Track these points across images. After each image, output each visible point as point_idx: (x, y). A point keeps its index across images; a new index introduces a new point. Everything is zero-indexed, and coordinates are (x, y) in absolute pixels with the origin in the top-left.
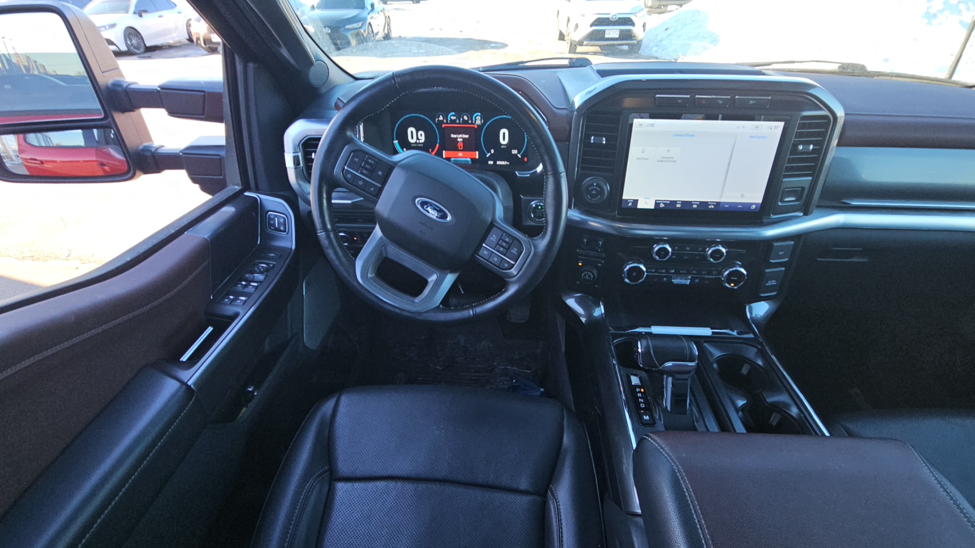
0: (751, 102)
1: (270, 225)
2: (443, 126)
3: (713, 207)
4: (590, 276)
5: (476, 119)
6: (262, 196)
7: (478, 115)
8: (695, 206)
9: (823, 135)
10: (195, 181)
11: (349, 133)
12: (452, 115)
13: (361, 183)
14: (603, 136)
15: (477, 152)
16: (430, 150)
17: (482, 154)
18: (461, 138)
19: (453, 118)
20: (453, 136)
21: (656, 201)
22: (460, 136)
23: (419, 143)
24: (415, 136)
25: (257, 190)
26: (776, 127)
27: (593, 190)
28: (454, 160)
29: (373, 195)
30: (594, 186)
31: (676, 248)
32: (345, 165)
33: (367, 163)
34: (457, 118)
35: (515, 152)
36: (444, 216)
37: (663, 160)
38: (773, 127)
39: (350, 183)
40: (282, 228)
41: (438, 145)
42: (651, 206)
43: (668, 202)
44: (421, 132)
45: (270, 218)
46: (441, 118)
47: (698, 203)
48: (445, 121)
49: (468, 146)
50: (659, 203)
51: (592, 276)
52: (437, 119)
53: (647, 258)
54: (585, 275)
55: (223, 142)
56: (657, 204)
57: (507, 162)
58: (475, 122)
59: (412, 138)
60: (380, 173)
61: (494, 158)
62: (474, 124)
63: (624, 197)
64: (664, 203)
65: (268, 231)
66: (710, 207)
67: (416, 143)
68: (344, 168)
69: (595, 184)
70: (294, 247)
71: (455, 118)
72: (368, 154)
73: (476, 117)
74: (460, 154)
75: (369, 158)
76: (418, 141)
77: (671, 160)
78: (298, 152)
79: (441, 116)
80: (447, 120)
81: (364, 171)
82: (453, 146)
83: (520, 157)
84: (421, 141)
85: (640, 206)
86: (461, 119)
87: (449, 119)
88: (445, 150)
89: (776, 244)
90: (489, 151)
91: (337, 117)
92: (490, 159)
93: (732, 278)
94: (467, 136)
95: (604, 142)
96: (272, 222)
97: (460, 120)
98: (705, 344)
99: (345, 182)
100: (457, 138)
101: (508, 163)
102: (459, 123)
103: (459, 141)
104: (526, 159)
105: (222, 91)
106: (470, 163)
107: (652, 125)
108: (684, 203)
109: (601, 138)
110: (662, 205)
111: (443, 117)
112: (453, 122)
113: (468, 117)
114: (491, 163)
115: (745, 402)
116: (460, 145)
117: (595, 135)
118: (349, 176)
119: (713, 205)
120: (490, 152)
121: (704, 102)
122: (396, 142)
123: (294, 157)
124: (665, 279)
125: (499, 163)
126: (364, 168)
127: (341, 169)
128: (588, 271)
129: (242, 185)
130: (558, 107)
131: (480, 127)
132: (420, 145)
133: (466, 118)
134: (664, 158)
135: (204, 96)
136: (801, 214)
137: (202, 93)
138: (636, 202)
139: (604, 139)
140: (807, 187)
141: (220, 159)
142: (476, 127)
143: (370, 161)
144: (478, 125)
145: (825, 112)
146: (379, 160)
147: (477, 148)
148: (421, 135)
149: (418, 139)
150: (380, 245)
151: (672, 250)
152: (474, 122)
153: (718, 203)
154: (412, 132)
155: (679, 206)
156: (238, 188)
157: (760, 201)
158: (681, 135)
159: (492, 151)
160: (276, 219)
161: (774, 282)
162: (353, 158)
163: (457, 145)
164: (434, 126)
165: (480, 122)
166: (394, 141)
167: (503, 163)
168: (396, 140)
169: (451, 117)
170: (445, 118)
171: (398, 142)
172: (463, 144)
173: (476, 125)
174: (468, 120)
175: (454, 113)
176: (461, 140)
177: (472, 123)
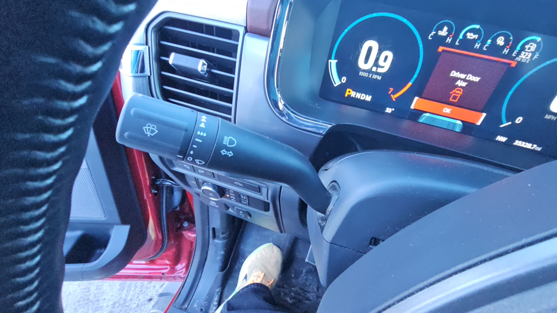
2: (441, 49)
5: (523, 49)
7: (534, 41)
12: (470, 31)
15: (484, 115)
16: (392, 89)
17: (493, 120)
18: (464, 80)
19: (471, 36)
20: (450, 73)
23: (376, 73)
24: (374, 58)
28: (428, 117)
34: (479, 38)
41: (410, 84)
44: (385, 53)
46: (444, 32)
48: (449, 40)
52: (433, 33)
58: (519, 53)
61: (515, 132)
62: (513, 59)
67: (369, 71)
71: (476, 36)
73: (527, 43)
74: (447, 110)
76: (374, 70)
79: (446, 28)
80: (456, 38)
82: (441, 92)
84: (380, 70)
86: (489, 42)
87: (461, 37)
88: (420, 97)
90: (511, 117)
97: (484, 43)
100: (456, 79)
101: (539, 149)
102: (480, 51)
103: (457, 86)
106: (458, 129)
111: (449, 31)
112: (467, 44)
113: (507, 41)
114: (502, 139)
120: (513, 120)
122: (333, 63)
125: (518, 143)
131: (523, 67)
132: (375, 77)
133: (500, 41)
142: (514, 64)
144: (519, 63)
147: (489, 106)
148: (386, 59)
149: (376, 64)
152: (514, 54)
154: (370, 50)
159: (519, 120)
163: (451, 93)
164: (421, 46)
165: (529, 56)
166: (331, 59)
167: (529, 146)
168: (335, 59)
169: (469, 34)
170: (453, 32)
171: (337, 63)
172: (463, 92)
173: (516, 61)
174: (503, 47)
175: (478, 27)
176: (464, 84)
177: (509, 56)
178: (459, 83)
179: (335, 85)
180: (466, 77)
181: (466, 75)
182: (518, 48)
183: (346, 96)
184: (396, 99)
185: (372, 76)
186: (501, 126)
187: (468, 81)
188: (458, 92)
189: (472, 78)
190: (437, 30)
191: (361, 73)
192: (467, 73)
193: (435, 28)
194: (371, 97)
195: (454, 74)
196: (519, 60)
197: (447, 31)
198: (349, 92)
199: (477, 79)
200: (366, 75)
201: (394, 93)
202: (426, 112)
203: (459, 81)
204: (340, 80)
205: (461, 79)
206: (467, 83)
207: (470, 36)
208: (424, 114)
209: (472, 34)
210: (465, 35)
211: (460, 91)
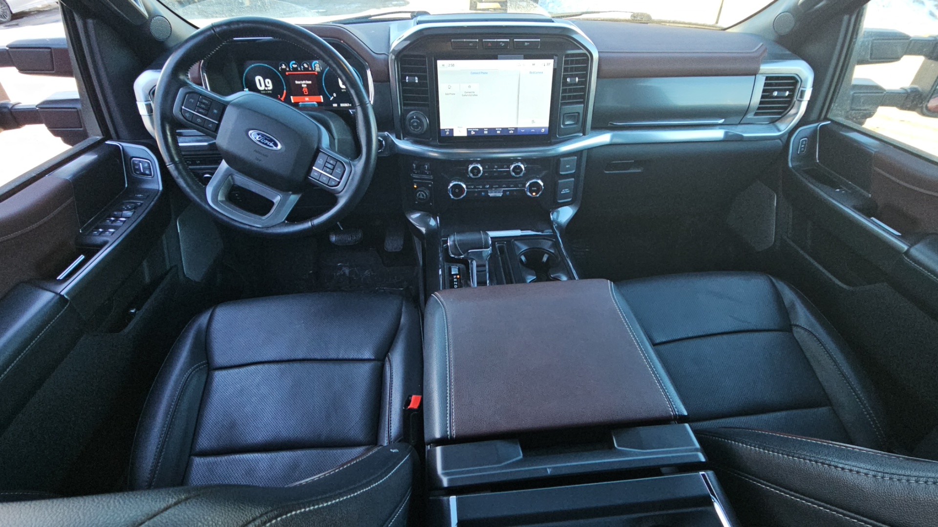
0: (526, 44)
1: (136, 170)
2: (287, 74)
3: (512, 132)
4: (423, 195)
5: (315, 67)
6: (124, 144)
7: (316, 63)
8: (499, 132)
9: (586, 69)
10: (56, 134)
11: (182, 77)
12: (294, 64)
13: (199, 120)
14: (415, 76)
15: (321, 96)
16: (279, 96)
17: (326, 98)
18: (305, 84)
19: (295, 66)
20: (297, 82)
21: (467, 129)
22: (304, 82)
23: (268, 90)
24: (264, 84)
25: (119, 139)
26: (548, 64)
27: (414, 122)
28: (302, 105)
29: (213, 131)
30: (414, 118)
31: (487, 167)
32: (182, 105)
33: (202, 103)
34: (298, 66)
36: (276, 145)
37: (466, 94)
38: (546, 64)
39: (189, 121)
40: (147, 172)
41: (285, 91)
42: (465, 134)
43: (477, 130)
44: (267, 80)
45: (135, 164)
46: (284, 67)
47: (501, 129)
48: (288, 69)
49: (313, 91)
50: (471, 131)
51: (425, 196)
52: (280, 68)
53: (463, 177)
54: (419, 195)
55: (77, 96)
56: (469, 132)
57: (350, 104)
58: (315, 69)
59: (261, 86)
60: (215, 111)
61: (337, 100)
62: (314, 71)
63: (442, 127)
64: (474, 131)
65: (133, 175)
66: (510, 132)
68: (181, 109)
69: (415, 117)
70: (161, 188)
72: (201, 95)
73: (315, 64)
74: (307, 99)
75: (202, 98)
76: (266, 89)
77: (473, 94)
78: (149, 101)
79: (283, 65)
80: (289, 68)
81: (201, 110)
82: (299, 92)
84: (269, 88)
85: (456, 134)
86: (302, 67)
88: (293, 96)
89: (562, 159)
91: (169, 63)
92: (334, 101)
93: (533, 189)
94: (310, 82)
95: (417, 81)
96: (137, 167)
97: (301, 68)
98: (516, 242)
99: (185, 120)
100: (301, 84)
102: (301, 71)
103: (303, 87)
105: (66, 47)
106: (317, 105)
107: (453, 65)
108: (489, 130)
109: (413, 78)
110: (473, 133)
111: (285, 65)
112: (295, 69)
113: (307, 65)
114: (335, 105)
115: (535, 277)
116: (305, 90)
117: (409, 76)
118: (187, 115)
119: (512, 130)
120: (333, 96)
121: (490, 45)
123: (147, 105)
124: (483, 193)
125: (342, 105)
126: (200, 107)
127: (179, 109)
128: (421, 191)
129: (103, 135)
130: (376, 52)
131: (320, 73)
132: (269, 92)
133: (306, 66)
134: (467, 92)
135: (51, 52)
136: (582, 134)
137: (49, 50)
138: (451, 131)
139: (416, 78)
140: (581, 112)
141: (77, 111)
142: (316, 73)
143: (204, 101)
144: (318, 72)
145: (584, 51)
146: (213, 100)
147: (320, 92)
148: (268, 83)
149: (266, 86)
150: (228, 174)
151: (483, 169)
152: (314, 69)
153: (516, 129)
154: (259, 80)
155: (486, 132)
156: (99, 138)
157: (547, 125)
158: (477, 73)
159: (335, 95)
160: (141, 164)
161: (567, 191)
162: (188, 100)
165: (319, 69)
167: (346, 105)
168: (247, 88)
170: (287, 66)
171: (248, 90)
174: (308, 67)
175: (295, 62)
176: (305, 86)
177: (312, 70)
184: (283, 99)
185: (267, 92)
186: (331, 100)
189: (307, 82)
191: (262, 92)
200: (264, 92)
201: (281, 97)
202: (299, 102)
210: (292, 66)
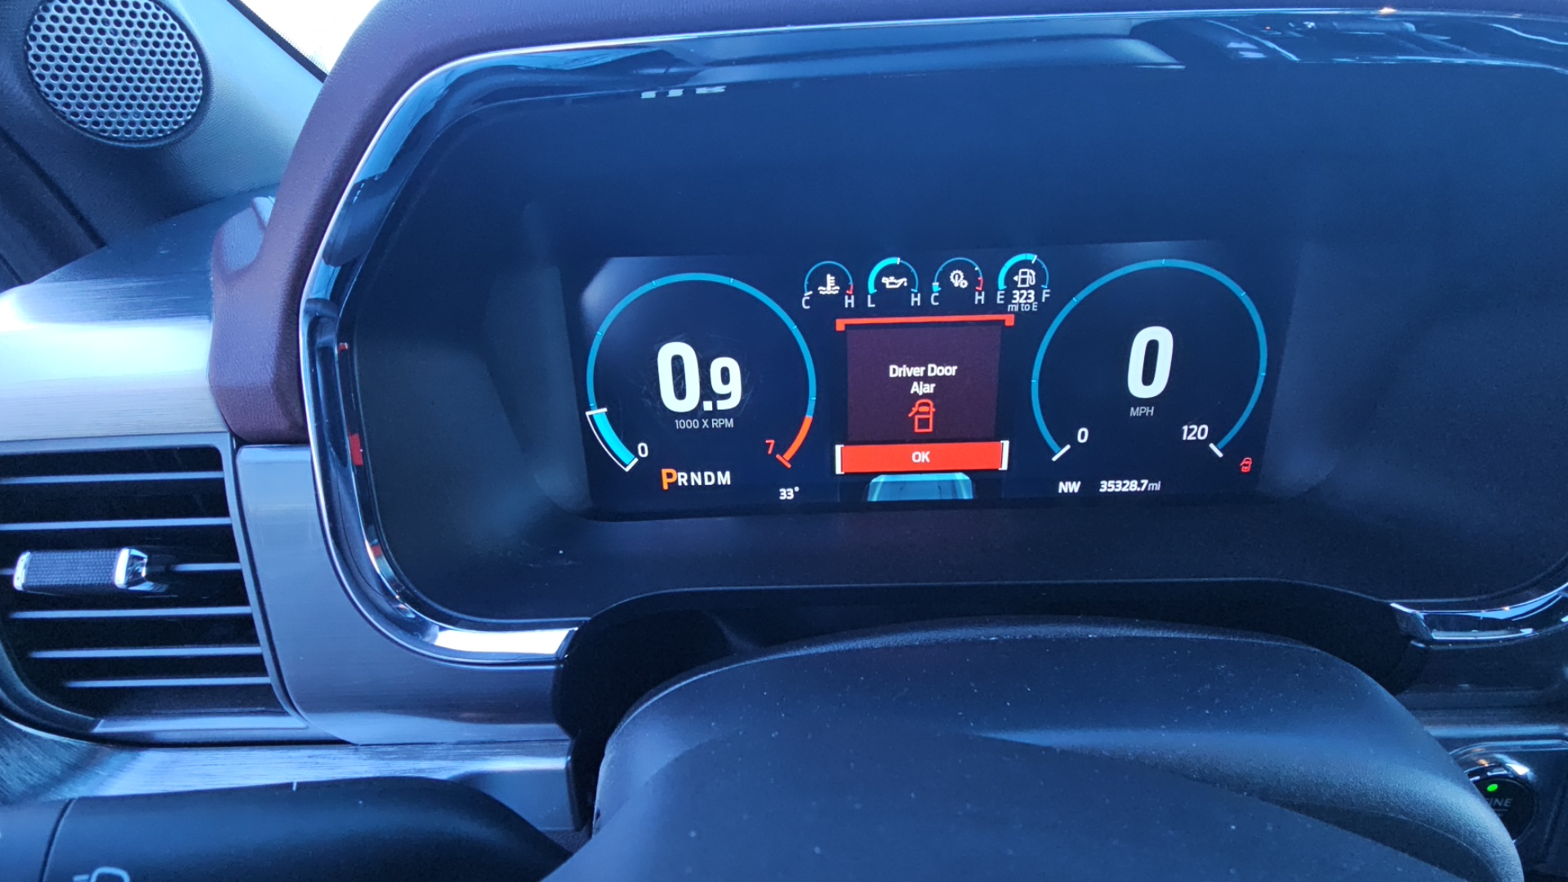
2: (840, 324)
5: (1011, 285)
7: (1026, 264)
12: (888, 271)
15: (1006, 444)
16: (772, 442)
17: (1028, 449)
20: (888, 371)
23: (716, 413)
28: (884, 483)
34: (911, 284)
35: (1195, 432)
41: (809, 417)
44: (723, 363)
46: (830, 287)
52: (808, 294)
57: (1154, 479)
58: (1009, 297)
59: (680, 393)
61: (1089, 463)
62: (1003, 309)
67: (697, 413)
71: (903, 281)
73: (1014, 271)
74: (921, 456)
76: (707, 407)
79: (830, 279)
80: (861, 294)
82: (885, 419)
83: (1220, 455)
84: (722, 405)
86: (936, 286)
87: (872, 289)
88: (847, 441)
90: (1065, 435)
94: (958, 370)
97: (926, 291)
100: (907, 382)
101: (1157, 486)
102: (926, 308)
103: (916, 397)
104: (1246, 465)
106: (966, 495)
111: (841, 281)
112: (891, 302)
113: (970, 276)
114: (1070, 487)
116: (922, 412)
120: (1071, 439)
122: (598, 415)
125: (1107, 486)
131: (1030, 323)
132: (717, 423)
133: (959, 280)
142: (1010, 320)
144: (1019, 315)
147: (1003, 421)
148: (725, 376)
149: (707, 392)
152: (999, 298)
154: (677, 363)
159: (1083, 435)
163: (910, 415)
164: (794, 328)
165: (1032, 296)
166: (589, 409)
167: (1132, 486)
168: (600, 405)
169: (885, 280)
170: (851, 283)
171: (607, 414)
172: (934, 407)
173: (1011, 313)
174: (970, 290)
175: (898, 261)
176: (929, 388)
177: (990, 306)
178: (917, 388)
179: (627, 469)
180: (926, 372)
181: (923, 369)
182: (1001, 285)
183: (666, 487)
184: (790, 461)
185: (710, 423)
186: (1055, 459)
187: (935, 379)
188: (924, 409)
189: (937, 370)
190: (813, 287)
191: (680, 424)
192: (923, 363)
193: (806, 283)
194: (728, 474)
195: (896, 371)
196: (1017, 309)
197: (837, 283)
198: (669, 475)
199: (951, 371)
200: (694, 424)
201: (782, 448)
202: (877, 474)
203: (915, 384)
204: (635, 452)
205: (918, 379)
206: (933, 385)
207: (891, 283)
208: (874, 480)
209: (892, 279)
210: (879, 284)
211: (928, 405)
